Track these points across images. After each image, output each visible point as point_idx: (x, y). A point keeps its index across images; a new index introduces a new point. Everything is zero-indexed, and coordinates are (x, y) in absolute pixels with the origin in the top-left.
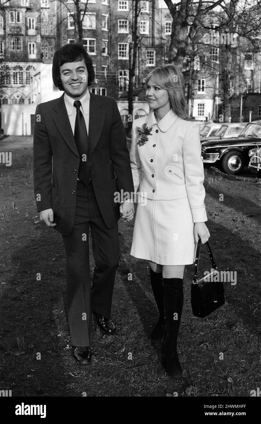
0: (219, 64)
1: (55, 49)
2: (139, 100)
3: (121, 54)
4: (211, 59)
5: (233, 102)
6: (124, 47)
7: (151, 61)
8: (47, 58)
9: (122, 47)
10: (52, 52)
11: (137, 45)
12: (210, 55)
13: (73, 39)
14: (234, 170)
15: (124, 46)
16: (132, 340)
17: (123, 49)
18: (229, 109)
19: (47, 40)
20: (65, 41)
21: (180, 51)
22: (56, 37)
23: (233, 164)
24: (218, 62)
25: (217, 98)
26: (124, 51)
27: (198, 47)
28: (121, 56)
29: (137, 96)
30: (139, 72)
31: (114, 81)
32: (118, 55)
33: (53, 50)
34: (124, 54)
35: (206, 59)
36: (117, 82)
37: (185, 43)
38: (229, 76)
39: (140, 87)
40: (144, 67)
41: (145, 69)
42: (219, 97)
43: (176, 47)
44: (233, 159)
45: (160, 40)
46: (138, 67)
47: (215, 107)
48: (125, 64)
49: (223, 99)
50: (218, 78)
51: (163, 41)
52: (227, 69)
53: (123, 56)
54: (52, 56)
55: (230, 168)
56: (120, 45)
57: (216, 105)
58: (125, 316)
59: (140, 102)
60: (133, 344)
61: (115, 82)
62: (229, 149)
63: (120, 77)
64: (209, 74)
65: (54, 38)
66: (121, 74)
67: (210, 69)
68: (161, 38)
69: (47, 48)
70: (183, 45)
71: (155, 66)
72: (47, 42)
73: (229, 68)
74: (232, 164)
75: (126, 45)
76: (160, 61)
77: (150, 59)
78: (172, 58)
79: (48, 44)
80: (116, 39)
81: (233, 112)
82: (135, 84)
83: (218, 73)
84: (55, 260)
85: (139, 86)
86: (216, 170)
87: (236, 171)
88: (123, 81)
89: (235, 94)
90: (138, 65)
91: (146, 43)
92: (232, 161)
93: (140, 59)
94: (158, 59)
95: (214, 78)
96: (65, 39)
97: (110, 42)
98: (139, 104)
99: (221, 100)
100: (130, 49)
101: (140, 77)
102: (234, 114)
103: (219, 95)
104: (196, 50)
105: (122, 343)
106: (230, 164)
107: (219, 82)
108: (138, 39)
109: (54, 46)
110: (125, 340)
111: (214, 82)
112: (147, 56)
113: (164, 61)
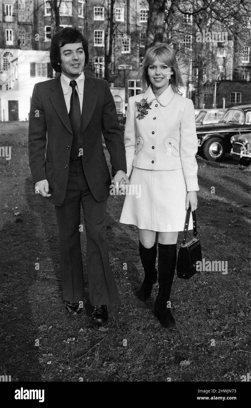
0: (193, 51)
1: (32, 35)
2: (115, 86)
3: (97, 41)
4: (185, 47)
5: (206, 89)
6: (100, 35)
7: (127, 48)
8: (24, 44)
9: (97, 34)
10: (29, 39)
11: (113, 32)
12: (184, 42)
13: (50, 25)
14: (215, 157)
15: (100, 33)
16: (140, 368)
17: (99, 36)
18: (203, 95)
19: (24, 27)
20: (42, 27)
21: (157, 36)
22: (33, 24)
23: (215, 151)
24: (191, 50)
25: (190, 85)
26: (100, 38)
27: (172, 34)
28: (97, 43)
29: (113, 83)
30: (114, 59)
31: (90, 67)
32: (94, 42)
33: (30, 36)
34: (100, 41)
35: (179, 46)
36: (93, 68)
37: (162, 28)
38: (203, 63)
39: (116, 73)
40: (119, 54)
41: (121, 56)
42: (192, 84)
43: (152, 34)
44: (214, 146)
45: (135, 28)
46: (114, 53)
47: (188, 94)
48: (101, 51)
49: (197, 86)
50: (191, 66)
51: (138, 28)
52: (201, 56)
53: (99, 43)
54: (29, 43)
55: (212, 155)
56: (96, 32)
57: (190, 92)
58: (127, 333)
59: (115, 88)
60: (141, 375)
61: (92, 69)
62: (209, 136)
63: (96, 63)
64: (183, 61)
65: (31, 25)
66: (97, 61)
67: (184, 56)
68: (136, 26)
69: (24, 34)
70: (160, 31)
71: (130, 53)
72: (24, 28)
73: (203, 55)
74: (213, 151)
75: (102, 32)
76: (135, 48)
77: (125, 46)
78: (148, 44)
79: (25, 31)
80: (92, 26)
81: (207, 98)
82: (111, 70)
83: (192, 60)
84: (39, 260)
85: (114, 73)
86: (198, 157)
87: (217, 158)
88: (98, 67)
89: (208, 81)
90: (113, 52)
91: (121, 30)
92: (213, 147)
93: (116, 46)
94: (133, 46)
95: (188, 65)
96: (41, 26)
97: (86, 29)
98: (115, 90)
99: (194, 87)
100: (106, 36)
101: (116, 63)
102: (207, 100)
103: (192, 82)
104: (170, 37)
105: (128, 373)
106: (211, 151)
107: (192, 69)
108: (114, 26)
109: (31, 32)
110: (131, 368)
111: (188, 69)
112: (122, 43)
113: (138, 48)
